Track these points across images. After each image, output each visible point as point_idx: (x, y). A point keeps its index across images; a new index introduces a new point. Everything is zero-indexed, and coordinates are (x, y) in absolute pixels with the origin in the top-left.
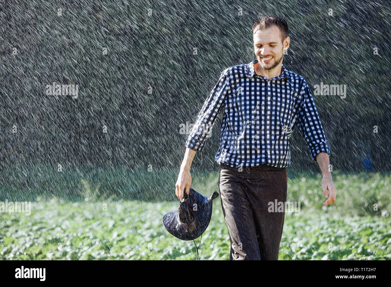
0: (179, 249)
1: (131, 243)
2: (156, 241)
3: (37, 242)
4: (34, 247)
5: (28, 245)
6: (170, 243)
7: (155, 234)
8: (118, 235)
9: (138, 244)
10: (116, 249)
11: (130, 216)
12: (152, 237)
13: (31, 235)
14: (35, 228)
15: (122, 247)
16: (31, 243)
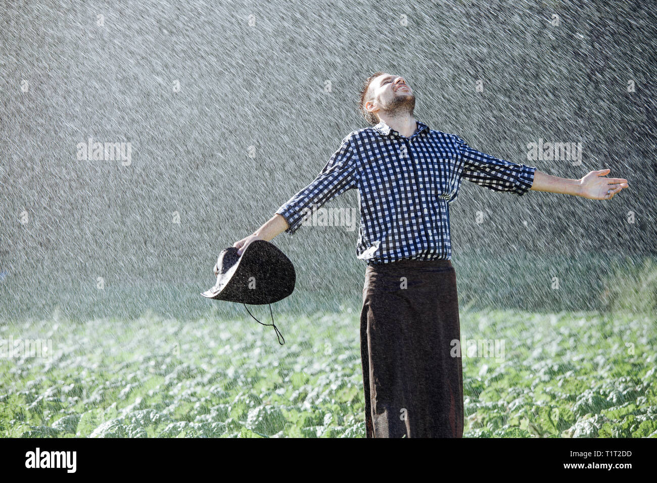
0: (606, 395)
1: (513, 384)
2: (559, 380)
3: (350, 381)
4: (345, 390)
5: (334, 387)
6: (586, 384)
7: (556, 368)
8: (490, 371)
9: (528, 386)
10: (490, 395)
11: (505, 337)
12: (551, 373)
13: (336, 370)
14: (341, 357)
15: (499, 391)
16: (339, 383)
